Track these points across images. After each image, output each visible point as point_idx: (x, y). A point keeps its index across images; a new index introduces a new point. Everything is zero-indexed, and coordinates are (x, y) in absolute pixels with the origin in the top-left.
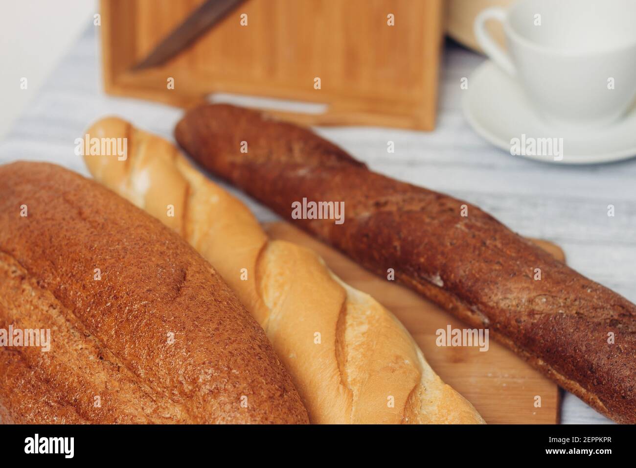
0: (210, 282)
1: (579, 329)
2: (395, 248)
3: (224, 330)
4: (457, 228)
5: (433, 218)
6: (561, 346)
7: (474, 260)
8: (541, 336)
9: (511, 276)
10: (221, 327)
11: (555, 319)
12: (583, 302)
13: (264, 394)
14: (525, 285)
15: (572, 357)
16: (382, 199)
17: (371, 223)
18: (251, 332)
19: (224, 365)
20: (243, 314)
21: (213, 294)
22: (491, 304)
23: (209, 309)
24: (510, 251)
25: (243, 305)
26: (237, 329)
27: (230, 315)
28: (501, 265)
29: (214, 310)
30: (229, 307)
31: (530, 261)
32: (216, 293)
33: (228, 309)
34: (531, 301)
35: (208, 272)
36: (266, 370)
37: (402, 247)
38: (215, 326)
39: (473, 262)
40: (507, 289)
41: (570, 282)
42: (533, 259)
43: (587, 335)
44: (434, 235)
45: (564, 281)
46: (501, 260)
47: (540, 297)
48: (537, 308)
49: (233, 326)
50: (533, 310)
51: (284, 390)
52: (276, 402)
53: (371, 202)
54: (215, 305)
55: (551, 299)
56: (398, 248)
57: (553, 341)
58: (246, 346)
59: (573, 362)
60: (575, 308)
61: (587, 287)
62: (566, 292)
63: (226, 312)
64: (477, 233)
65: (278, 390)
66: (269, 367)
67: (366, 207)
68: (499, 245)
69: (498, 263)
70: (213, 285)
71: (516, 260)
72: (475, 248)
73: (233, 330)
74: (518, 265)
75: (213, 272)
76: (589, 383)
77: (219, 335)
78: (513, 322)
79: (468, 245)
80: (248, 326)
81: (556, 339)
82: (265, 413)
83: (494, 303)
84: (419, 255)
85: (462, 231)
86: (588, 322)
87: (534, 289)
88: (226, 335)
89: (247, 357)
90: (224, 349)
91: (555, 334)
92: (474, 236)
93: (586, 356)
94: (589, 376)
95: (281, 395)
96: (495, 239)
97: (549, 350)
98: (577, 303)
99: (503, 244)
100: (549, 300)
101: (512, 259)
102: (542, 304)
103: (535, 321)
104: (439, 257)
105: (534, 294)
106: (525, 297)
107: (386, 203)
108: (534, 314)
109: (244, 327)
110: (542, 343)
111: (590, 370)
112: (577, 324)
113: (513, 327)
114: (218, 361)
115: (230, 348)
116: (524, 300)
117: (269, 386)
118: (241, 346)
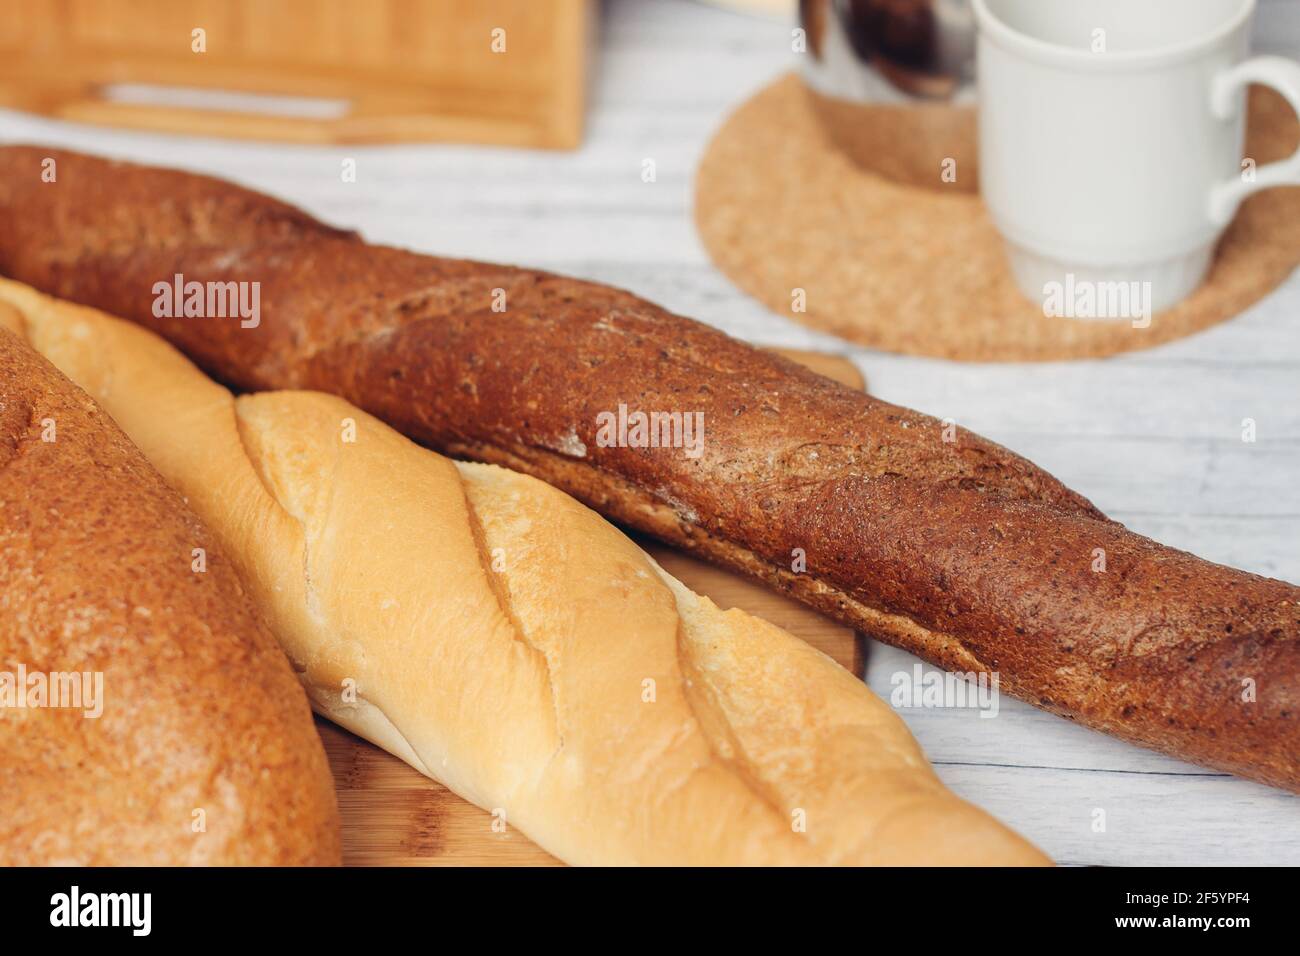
0: (85, 427)
1: (903, 501)
2: (466, 389)
3: (115, 524)
4: (599, 330)
5: (542, 317)
6: (869, 542)
7: (649, 389)
8: (821, 528)
9: (737, 412)
10: (110, 519)
11: (847, 489)
12: (896, 450)
13: (207, 656)
14: (771, 429)
15: (896, 563)
16: (416, 297)
17: (402, 346)
18: (176, 527)
19: (118, 598)
20: (157, 491)
21: (91, 451)
22: (700, 478)
23: (81, 481)
24: (721, 366)
25: (159, 475)
26: (144, 522)
27: (130, 492)
28: (711, 392)
29: (93, 484)
30: (126, 477)
31: (770, 380)
32: (97, 450)
33: (124, 480)
34: (786, 460)
35: (81, 408)
36: (211, 604)
37: (482, 386)
38: (95, 516)
39: (648, 394)
40: (732, 440)
41: (862, 412)
42: (774, 375)
43: (921, 512)
44: (553, 349)
45: (850, 413)
46: (707, 384)
47: (804, 449)
48: (801, 473)
49: (137, 514)
50: (795, 478)
51: (251, 646)
52: (234, 673)
53: (393, 305)
54: (96, 474)
55: (826, 451)
56: (474, 389)
57: (851, 534)
58: (165, 557)
59: (899, 573)
60: (882, 463)
61: (898, 419)
62: (857, 434)
63: (120, 488)
64: (643, 336)
65: (237, 646)
66: (216, 599)
67: (381, 316)
68: (696, 357)
69: (703, 389)
70: (93, 435)
71: (740, 380)
72: (646, 366)
73: (137, 523)
74: (746, 390)
75: (91, 407)
76: (938, 612)
77: (106, 535)
78: (754, 510)
79: (630, 361)
80: (169, 516)
81: (856, 530)
82: (212, 696)
83: (708, 474)
84: (522, 396)
85: (613, 335)
86: (920, 487)
87: (789, 435)
88: (120, 534)
89: (169, 578)
90: (118, 563)
91: (851, 520)
92: (639, 343)
93: (927, 556)
94: (939, 599)
95: (246, 658)
96: (685, 344)
97: (841, 556)
98: (884, 453)
99: (703, 352)
100: (823, 453)
101: (731, 378)
102: (810, 464)
103: (804, 500)
104: (571, 393)
105: (792, 444)
106: (772, 455)
107: (425, 303)
108: (798, 486)
109: (160, 518)
110: (825, 544)
111: (940, 586)
112: (897, 493)
113: (756, 520)
114: (104, 590)
115: (129, 561)
116: (770, 461)
117: (219, 639)
118: (155, 556)
